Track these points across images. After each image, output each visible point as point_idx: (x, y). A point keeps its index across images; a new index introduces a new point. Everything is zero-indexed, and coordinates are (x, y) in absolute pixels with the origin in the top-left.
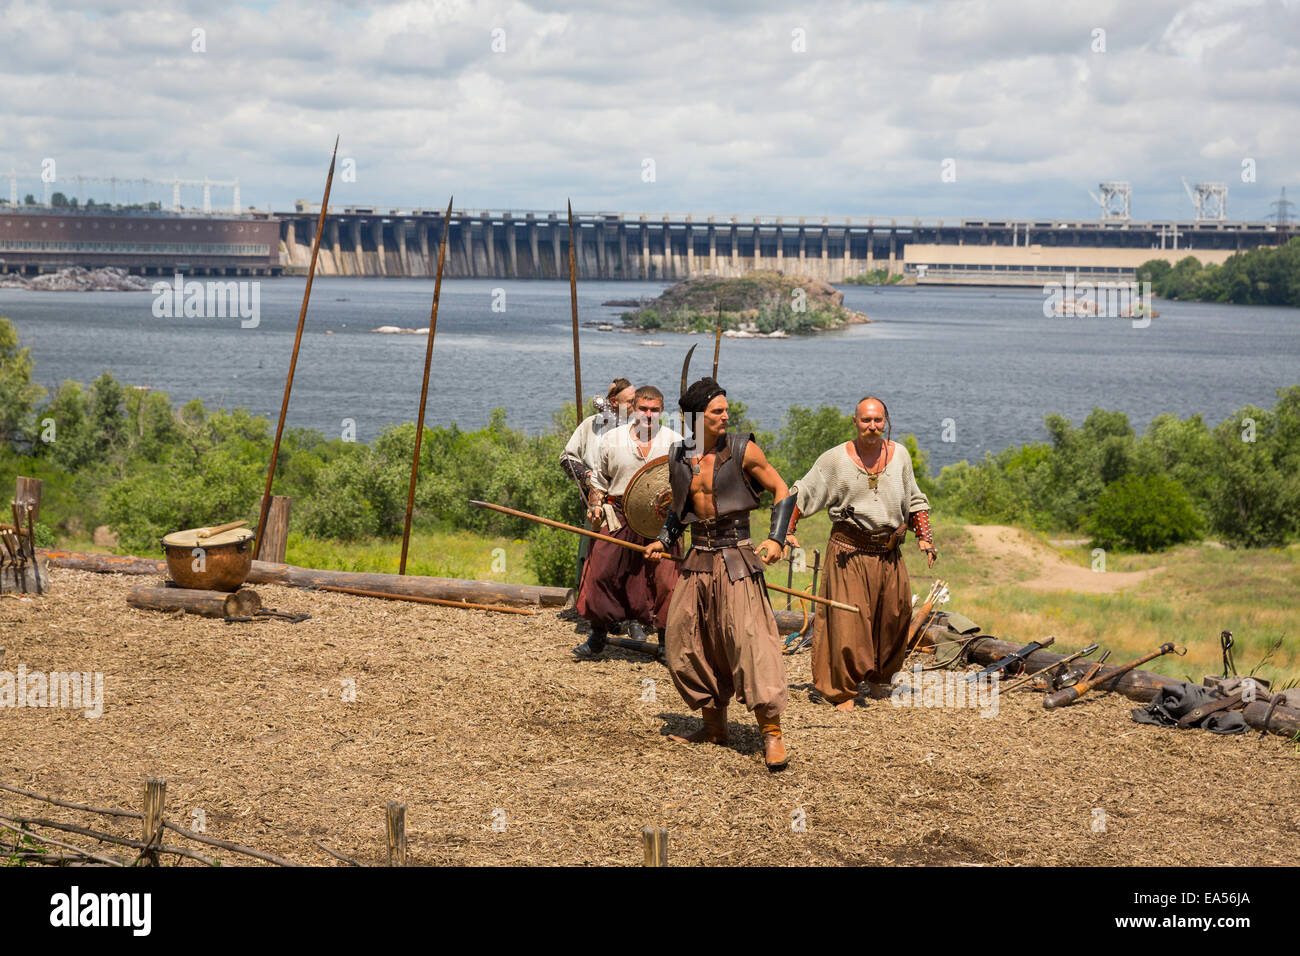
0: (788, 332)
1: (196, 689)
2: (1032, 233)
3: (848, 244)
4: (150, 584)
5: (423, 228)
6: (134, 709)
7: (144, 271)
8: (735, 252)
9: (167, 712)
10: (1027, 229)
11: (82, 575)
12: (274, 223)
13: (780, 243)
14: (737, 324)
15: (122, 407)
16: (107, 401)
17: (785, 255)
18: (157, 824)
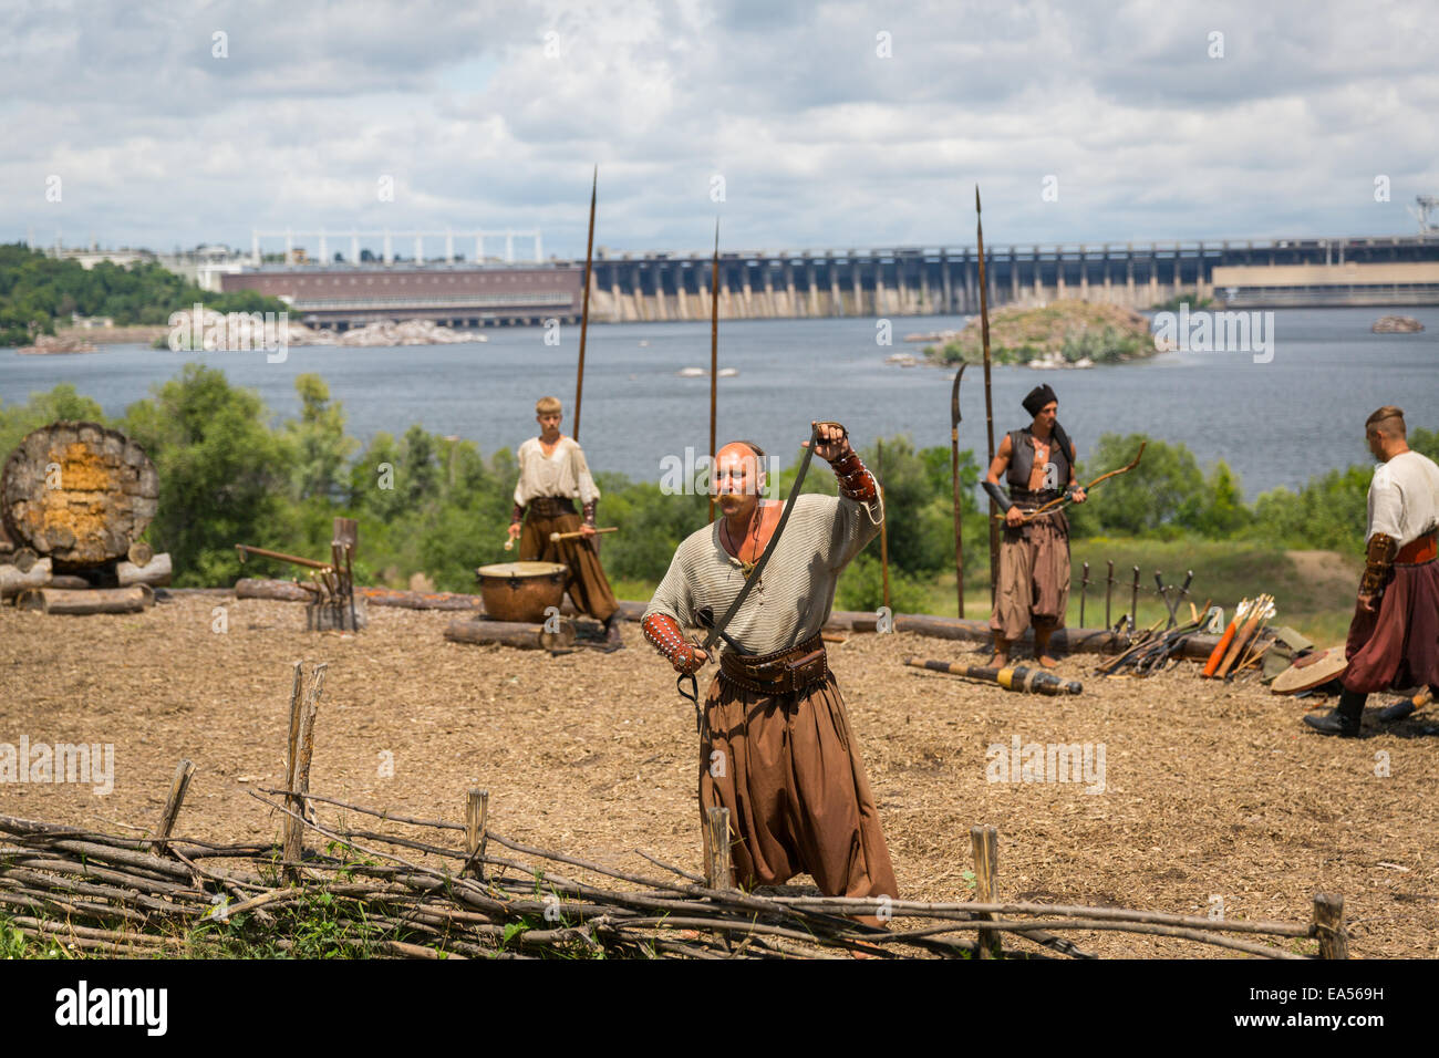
0: (1094, 361)
1: (514, 718)
2: (1346, 251)
3: (1154, 269)
4: (464, 620)
5: (722, 270)
6: (454, 738)
7: (450, 323)
8: (1038, 283)
9: (487, 740)
10: (1342, 246)
11: (400, 612)
12: (574, 272)
13: (1084, 271)
14: (1042, 353)
15: (433, 457)
16: (418, 451)
17: (1091, 283)
18: (481, 835)
